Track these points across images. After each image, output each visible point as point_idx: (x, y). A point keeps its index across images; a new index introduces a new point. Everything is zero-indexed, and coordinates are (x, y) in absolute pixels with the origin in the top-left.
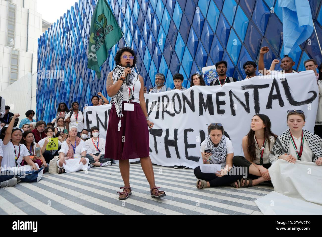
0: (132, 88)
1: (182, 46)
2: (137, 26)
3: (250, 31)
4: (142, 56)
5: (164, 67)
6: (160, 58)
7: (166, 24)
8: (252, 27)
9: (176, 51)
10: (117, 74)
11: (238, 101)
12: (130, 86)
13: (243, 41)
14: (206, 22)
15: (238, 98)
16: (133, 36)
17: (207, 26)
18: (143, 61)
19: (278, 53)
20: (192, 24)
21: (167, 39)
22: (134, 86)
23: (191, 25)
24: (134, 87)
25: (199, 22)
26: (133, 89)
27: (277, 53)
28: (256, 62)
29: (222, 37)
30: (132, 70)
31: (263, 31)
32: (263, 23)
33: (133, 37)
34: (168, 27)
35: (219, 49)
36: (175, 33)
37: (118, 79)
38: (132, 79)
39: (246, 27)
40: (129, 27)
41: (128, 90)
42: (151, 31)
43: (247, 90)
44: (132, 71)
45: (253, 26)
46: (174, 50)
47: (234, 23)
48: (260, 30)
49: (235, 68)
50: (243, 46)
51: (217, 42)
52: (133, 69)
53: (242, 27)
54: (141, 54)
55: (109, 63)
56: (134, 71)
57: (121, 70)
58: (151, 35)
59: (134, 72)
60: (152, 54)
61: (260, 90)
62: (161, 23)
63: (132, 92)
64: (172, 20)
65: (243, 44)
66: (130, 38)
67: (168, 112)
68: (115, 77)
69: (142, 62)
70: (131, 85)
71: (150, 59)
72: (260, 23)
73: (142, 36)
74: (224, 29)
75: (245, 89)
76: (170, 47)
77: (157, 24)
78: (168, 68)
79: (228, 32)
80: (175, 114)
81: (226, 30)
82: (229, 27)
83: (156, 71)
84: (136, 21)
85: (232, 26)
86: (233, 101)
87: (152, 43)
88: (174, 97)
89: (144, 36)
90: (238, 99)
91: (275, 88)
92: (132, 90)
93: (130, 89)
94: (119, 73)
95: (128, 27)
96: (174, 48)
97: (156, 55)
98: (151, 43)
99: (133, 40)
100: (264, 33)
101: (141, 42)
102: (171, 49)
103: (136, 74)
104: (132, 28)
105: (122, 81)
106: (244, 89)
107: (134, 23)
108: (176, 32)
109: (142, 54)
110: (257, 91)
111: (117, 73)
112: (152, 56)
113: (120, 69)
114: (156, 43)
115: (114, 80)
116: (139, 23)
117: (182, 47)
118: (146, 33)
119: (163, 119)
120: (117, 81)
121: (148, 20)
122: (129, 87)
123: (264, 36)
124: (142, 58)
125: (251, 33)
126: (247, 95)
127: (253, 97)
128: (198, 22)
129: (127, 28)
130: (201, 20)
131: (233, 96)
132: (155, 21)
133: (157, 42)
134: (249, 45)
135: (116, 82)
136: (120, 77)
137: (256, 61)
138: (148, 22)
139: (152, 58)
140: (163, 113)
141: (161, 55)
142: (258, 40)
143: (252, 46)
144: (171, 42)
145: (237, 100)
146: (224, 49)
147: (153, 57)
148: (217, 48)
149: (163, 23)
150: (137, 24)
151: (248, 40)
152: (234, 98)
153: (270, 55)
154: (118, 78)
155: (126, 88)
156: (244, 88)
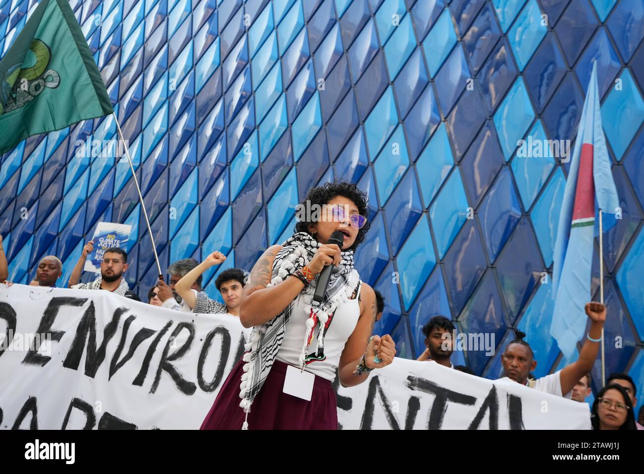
0: (324, 316)
1: (291, 207)
2: (194, 104)
3: (465, 239)
4: (173, 185)
5: (223, 238)
6: (220, 211)
7: (270, 132)
8: (473, 232)
9: (269, 211)
10: (293, 257)
11: (387, 413)
12: (321, 311)
13: (441, 255)
14: (369, 173)
15: (388, 404)
16: (170, 125)
17: (369, 183)
18: (171, 200)
19: (514, 319)
20: (334, 162)
21: (258, 172)
22: (334, 313)
23: (331, 164)
24: (331, 318)
25: (354, 165)
26: (328, 324)
27: (512, 318)
28: (457, 321)
29: (396, 223)
30: (346, 260)
31: (495, 252)
32: (500, 230)
33: (170, 127)
34: (271, 145)
35: (379, 250)
36: (284, 163)
37: (290, 275)
38: (336, 288)
39: (460, 225)
40: (170, 97)
41: (311, 322)
42: (224, 134)
43: (417, 393)
44: (343, 262)
45: (475, 231)
46: (264, 207)
47: (435, 203)
48: (488, 244)
49: (402, 315)
50: (438, 269)
51: (379, 230)
52: (348, 258)
53: (449, 219)
54: (171, 180)
55: (69, 166)
56: (350, 265)
57: (309, 249)
58: (220, 143)
59: (348, 267)
60: (203, 190)
61: (450, 405)
62: (259, 125)
63: (322, 332)
64: (288, 132)
65: (440, 262)
66: (161, 126)
67: (176, 377)
68: (283, 265)
69: (167, 202)
70: (325, 308)
71: (191, 202)
72: (493, 229)
73: (195, 135)
74: (406, 205)
75: (415, 388)
76: (258, 193)
77: (247, 123)
78: (230, 246)
79: (414, 219)
80: (195, 388)
81: (412, 212)
82: (420, 207)
83: (196, 243)
84: (196, 93)
85: (427, 209)
86: (373, 410)
87: (216, 165)
88: (211, 336)
89: (199, 137)
90: (387, 407)
91: (488, 412)
92: (323, 326)
93: (317, 321)
94: (301, 256)
95: (168, 98)
96: (266, 202)
97: (214, 199)
98: (213, 162)
99: (167, 136)
100: (497, 257)
101: (187, 150)
102: (259, 200)
103: (354, 277)
104: (178, 103)
105: (300, 284)
106: (411, 387)
107: (187, 94)
108: (288, 165)
109: (175, 179)
110: (443, 405)
111: (291, 255)
112: (200, 198)
113: (306, 246)
114: (224, 169)
115: (277, 273)
116: (202, 99)
117: (289, 208)
118: (208, 131)
119: (153, 393)
120: (284, 279)
121: (227, 103)
122: (315, 311)
123: (492, 264)
124: (172, 191)
125: (466, 244)
126: (414, 404)
127: (429, 417)
128: (351, 163)
129: (164, 99)
130: (358, 162)
131: (378, 395)
132: (245, 114)
133: (228, 167)
134: (454, 271)
135: (278, 283)
136: (296, 269)
137: (457, 318)
138: (226, 108)
139: (197, 203)
140: (159, 373)
141: (227, 204)
142: (478, 267)
143: (459, 277)
144: (265, 181)
145: (384, 408)
146: (392, 258)
147: (201, 201)
148: (375, 248)
149: (263, 129)
150: (194, 101)
151: (455, 258)
152: (377, 401)
153: (494, 317)
154: (291, 272)
155: (305, 312)
156: (412, 385)
